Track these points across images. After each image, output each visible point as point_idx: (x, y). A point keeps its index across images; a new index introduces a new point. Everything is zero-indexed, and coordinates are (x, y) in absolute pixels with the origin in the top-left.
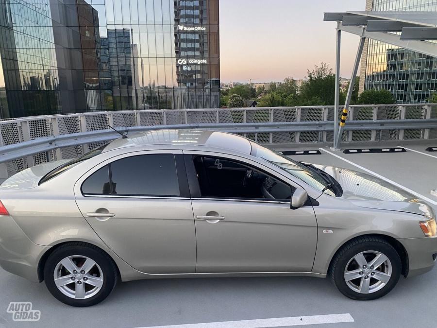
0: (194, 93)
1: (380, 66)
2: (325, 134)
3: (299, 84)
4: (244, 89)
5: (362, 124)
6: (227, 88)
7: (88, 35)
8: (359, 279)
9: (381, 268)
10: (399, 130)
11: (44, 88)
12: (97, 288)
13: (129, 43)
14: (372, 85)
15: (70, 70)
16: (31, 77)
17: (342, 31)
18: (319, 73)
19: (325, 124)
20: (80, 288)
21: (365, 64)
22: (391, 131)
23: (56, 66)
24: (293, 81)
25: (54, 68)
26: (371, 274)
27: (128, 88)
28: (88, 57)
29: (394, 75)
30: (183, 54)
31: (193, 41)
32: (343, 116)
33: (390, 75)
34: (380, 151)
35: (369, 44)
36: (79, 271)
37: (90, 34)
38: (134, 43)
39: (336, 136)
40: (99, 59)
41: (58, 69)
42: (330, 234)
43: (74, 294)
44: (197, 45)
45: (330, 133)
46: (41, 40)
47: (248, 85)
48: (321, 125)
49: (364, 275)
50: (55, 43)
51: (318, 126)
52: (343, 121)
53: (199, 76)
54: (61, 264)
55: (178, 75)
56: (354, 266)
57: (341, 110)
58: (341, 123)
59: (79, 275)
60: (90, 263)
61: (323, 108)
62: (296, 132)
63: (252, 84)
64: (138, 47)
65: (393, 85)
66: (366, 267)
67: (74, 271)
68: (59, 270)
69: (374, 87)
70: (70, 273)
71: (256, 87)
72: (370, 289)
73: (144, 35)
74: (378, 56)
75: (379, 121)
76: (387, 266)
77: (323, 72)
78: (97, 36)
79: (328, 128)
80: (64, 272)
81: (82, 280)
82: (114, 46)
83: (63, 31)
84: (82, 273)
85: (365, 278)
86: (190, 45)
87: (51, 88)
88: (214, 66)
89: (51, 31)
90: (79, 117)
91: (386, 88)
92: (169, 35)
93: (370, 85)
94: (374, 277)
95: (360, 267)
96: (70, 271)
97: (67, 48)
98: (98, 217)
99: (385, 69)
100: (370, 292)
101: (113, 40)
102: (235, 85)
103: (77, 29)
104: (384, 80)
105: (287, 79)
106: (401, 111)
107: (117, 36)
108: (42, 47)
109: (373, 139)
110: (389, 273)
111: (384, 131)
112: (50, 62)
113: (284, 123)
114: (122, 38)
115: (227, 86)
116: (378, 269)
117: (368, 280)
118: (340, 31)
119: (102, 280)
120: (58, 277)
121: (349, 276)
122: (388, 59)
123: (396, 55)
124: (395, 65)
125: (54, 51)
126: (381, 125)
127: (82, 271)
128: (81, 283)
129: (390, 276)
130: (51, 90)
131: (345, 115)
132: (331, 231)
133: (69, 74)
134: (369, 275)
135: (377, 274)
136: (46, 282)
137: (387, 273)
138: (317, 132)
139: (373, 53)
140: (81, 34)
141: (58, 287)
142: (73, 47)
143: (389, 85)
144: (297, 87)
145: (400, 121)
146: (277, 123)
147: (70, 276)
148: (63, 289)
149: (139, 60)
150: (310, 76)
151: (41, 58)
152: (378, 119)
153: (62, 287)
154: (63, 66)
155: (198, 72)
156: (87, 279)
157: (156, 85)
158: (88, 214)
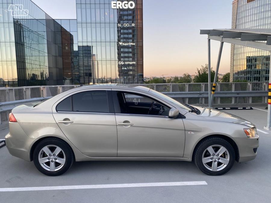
0: (128, 81)
1: (242, 66)
2: (204, 99)
3: (193, 78)
4: (159, 80)
5: (226, 93)
6: (149, 80)
7: (67, 48)
8: (211, 162)
9: (223, 155)
10: (249, 97)
11: (40, 78)
12: (62, 164)
13: (91, 54)
14: (238, 78)
15: (55, 69)
16: (33, 74)
17: (211, 40)
18: (204, 70)
19: (203, 93)
20: (52, 164)
21: (233, 65)
22: (244, 97)
23: (48, 66)
24: (189, 75)
25: (46, 67)
26: (218, 159)
27: (89, 78)
28: (67, 61)
29: (251, 72)
30: (122, 59)
31: (128, 52)
32: (213, 88)
33: (249, 72)
34: (237, 109)
35: (235, 53)
36: (52, 154)
37: (68, 48)
38: (93, 54)
39: (210, 99)
40: (73, 62)
41: (48, 68)
42: (193, 134)
43: (49, 168)
44: (131, 55)
45: (207, 98)
46: (40, 51)
47: (161, 78)
48: (200, 94)
49: (214, 160)
50: (48, 53)
51: (199, 95)
52: (214, 91)
53: (131, 73)
54: (43, 151)
55: (119, 72)
56: (207, 155)
57: (212, 85)
58: (212, 92)
59: (52, 157)
60: (58, 150)
61: (202, 84)
62: (186, 98)
63: (164, 78)
64: (96, 55)
65: (251, 77)
66: (214, 155)
67: (50, 154)
68: (41, 154)
69: (239, 79)
70: (47, 156)
71: (166, 79)
72: (218, 169)
73: (99, 48)
74: (240, 60)
75: (236, 92)
76: (227, 154)
77: (207, 69)
78: (72, 50)
79: (205, 96)
80: (44, 155)
81: (54, 160)
82: (82, 55)
83: (53, 46)
84: (54, 156)
85: (214, 162)
86: (126, 55)
87: (44, 79)
88: (140, 65)
89: (46, 46)
90: (59, 87)
91: (247, 79)
92: (114, 47)
93: (236, 78)
94: (220, 161)
95: (211, 155)
96: (47, 155)
97: (54, 56)
98: (64, 123)
99: (245, 69)
100: (218, 170)
101: (81, 52)
102: (154, 78)
103: (61, 45)
104: (245, 75)
105: (185, 75)
106: (249, 86)
107: (84, 50)
108: (40, 55)
109: (233, 102)
110: (228, 159)
111: (240, 97)
112: (44, 64)
113: (178, 92)
114: (87, 51)
115: (148, 79)
116: (221, 156)
117: (216, 163)
118: (209, 40)
119: (65, 160)
120: (41, 158)
121: (205, 160)
122: (247, 62)
123: (251, 59)
124: (251, 65)
125: (46, 58)
126: (237, 94)
127: (54, 154)
128: (53, 162)
129: (229, 160)
130: (44, 80)
131: (214, 87)
132: (192, 133)
133: (54, 71)
134: (217, 160)
135: (221, 159)
136: (34, 161)
137: (227, 159)
138: (198, 98)
139: (237, 58)
140: (63, 48)
141: (40, 163)
142: (57, 55)
143: (249, 78)
144: (191, 79)
145: (249, 91)
146: (174, 93)
147: (47, 157)
148: (43, 165)
149: (96, 62)
150: (199, 72)
151: (39, 62)
152: (235, 90)
153: (43, 164)
154: (52, 66)
155: (131, 70)
156: (57, 159)
157: (106, 78)
158: (59, 121)
